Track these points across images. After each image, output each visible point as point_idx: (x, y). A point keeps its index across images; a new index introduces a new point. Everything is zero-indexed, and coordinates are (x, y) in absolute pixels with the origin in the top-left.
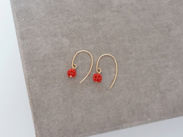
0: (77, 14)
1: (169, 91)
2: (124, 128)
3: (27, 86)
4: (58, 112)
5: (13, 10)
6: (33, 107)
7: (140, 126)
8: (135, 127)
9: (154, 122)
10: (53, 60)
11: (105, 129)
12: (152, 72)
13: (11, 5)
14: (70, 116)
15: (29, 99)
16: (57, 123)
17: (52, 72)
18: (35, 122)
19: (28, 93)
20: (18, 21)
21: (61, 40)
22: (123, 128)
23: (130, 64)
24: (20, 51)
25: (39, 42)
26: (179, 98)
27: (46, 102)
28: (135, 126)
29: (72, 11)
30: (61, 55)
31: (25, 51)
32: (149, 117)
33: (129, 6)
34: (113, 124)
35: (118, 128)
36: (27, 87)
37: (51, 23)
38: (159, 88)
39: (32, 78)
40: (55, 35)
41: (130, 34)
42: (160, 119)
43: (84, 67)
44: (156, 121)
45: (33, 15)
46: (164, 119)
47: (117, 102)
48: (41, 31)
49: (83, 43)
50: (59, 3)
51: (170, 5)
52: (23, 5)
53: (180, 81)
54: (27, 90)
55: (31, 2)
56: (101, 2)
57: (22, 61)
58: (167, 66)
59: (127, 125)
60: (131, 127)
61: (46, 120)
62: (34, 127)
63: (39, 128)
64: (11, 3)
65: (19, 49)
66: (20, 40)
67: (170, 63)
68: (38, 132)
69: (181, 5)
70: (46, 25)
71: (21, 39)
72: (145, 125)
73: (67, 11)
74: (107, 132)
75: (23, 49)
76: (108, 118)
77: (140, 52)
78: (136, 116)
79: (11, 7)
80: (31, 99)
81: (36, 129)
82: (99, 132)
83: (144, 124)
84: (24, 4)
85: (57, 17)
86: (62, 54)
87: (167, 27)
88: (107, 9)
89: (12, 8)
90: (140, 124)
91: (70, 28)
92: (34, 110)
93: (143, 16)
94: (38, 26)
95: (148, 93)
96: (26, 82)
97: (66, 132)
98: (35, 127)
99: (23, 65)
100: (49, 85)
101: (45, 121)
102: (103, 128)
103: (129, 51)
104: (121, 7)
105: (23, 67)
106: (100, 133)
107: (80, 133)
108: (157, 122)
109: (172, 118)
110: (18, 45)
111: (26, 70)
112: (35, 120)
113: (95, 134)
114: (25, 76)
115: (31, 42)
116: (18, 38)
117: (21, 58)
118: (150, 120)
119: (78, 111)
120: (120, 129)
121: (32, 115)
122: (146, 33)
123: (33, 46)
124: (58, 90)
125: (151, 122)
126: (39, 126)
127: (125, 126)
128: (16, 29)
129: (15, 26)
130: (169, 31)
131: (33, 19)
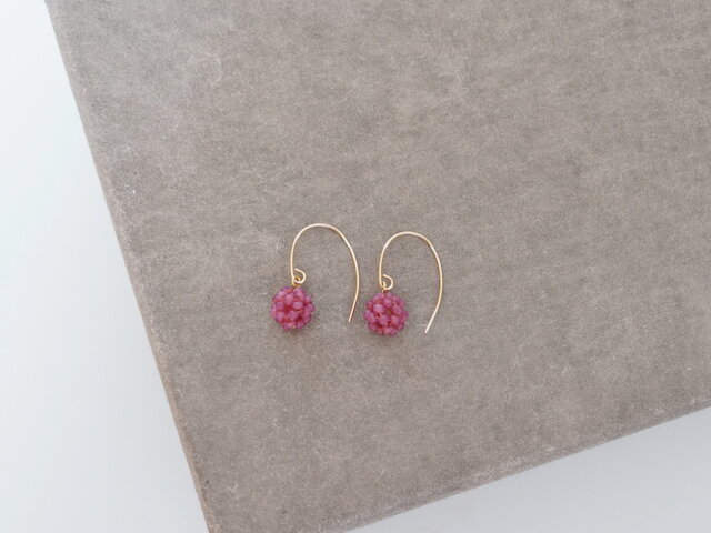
0: (293, 156)
1: (598, 356)
2: (479, 485)
3: (167, 391)
4: (269, 458)
5: (100, 168)
6: (194, 452)
7: (525, 473)
8: (509, 478)
9: (566, 454)
10: (237, 303)
11: (419, 495)
12: (541, 304)
13: (92, 153)
14: (309, 467)
15: (178, 429)
16: (270, 491)
17: (240, 340)
18: (204, 497)
19: (173, 411)
20: (119, 198)
21: (254, 241)
22: (474, 485)
23: (472, 288)
24: (136, 289)
25: (189, 253)
26: (631, 371)
27: (231, 432)
28: (508, 473)
29: (278, 150)
30: (258, 285)
31: (150, 284)
32: (549, 443)
33: (446, 115)
34: (442, 474)
35: (457, 488)
36: (168, 395)
37: (217, 193)
38: (568, 350)
39: (181, 365)
40: (236, 228)
41: (461, 196)
42: (584, 445)
43: (334, 314)
44: (571, 450)
45: (160, 175)
46: (595, 442)
47: (445, 406)
48: (191, 221)
49: (323, 243)
50: (237, 130)
51: (570, 94)
52: (128, 148)
53: (628, 321)
54: (170, 401)
55: (150, 137)
56: (360, 112)
57: (146, 318)
58: (583, 280)
59: (483, 474)
60: (497, 477)
61: (236, 486)
62: (202, 514)
63: (219, 514)
64: (92, 147)
65: (132, 282)
66: (131, 254)
67: (592, 269)
68: (218, 526)
69: (603, 91)
70: (203, 199)
71: (134, 250)
72: (541, 468)
73: (264, 150)
74: (425, 502)
75: (143, 282)
76: (425, 459)
77: (495, 247)
78: (509, 444)
79: (94, 157)
80: (185, 428)
81: (208, 520)
82: (401, 506)
83: (535, 465)
84: (129, 145)
85: (235, 171)
86: (263, 281)
87: (568, 162)
88: (380, 129)
89: (96, 160)
90: (524, 466)
91: (278, 201)
92: (196, 463)
93: (492, 138)
94: (181, 207)
95: (537, 368)
96: (163, 378)
97: (300, 518)
98: (206, 513)
99: (148, 327)
100: (234, 378)
101: (234, 490)
102: (412, 493)
103: (463, 249)
104: (422, 118)
105: (150, 335)
106: (407, 509)
107: (345, 515)
108: (575, 455)
109: (619, 436)
110: (125, 269)
111: (158, 344)
112: (203, 490)
113: (391, 513)
114: (157, 360)
115: (165, 257)
116: (124, 250)
117: (141, 306)
118: (551, 449)
119: (330, 447)
120: (465, 490)
121: (194, 476)
122: (507, 188)
123: (171, 270)
124: (264, 392)
125: (558, 454)
126: (219, 507)
127: (479, 478)
128: (116, 222)
129: (113, 215)
130: (577, 173)
131: (163, 187)
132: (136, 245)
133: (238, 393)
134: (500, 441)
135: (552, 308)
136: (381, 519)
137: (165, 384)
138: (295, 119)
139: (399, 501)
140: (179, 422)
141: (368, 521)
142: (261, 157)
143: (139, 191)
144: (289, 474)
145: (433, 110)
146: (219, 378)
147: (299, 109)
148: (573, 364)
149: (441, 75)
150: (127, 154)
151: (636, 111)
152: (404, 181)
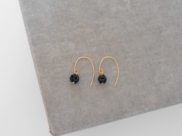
132: (33, 43)
133: (60, 87)
134: (133, 106)
135: (150, 69)
136: (98, 125)
137: (39, 83)
138: (81, 10)
139: (104, 121)
140: (42, 94)
141: (94, 126)
142: (71, 20)
143: (35, 28)
144: (73, 111)
145: (121, 11)
146: (55, 83)
147: (83, 8)
148: (155, 86)
149: (124, 1)
150: (32, 17)
151: (178, 16)
152: (111, 31)
